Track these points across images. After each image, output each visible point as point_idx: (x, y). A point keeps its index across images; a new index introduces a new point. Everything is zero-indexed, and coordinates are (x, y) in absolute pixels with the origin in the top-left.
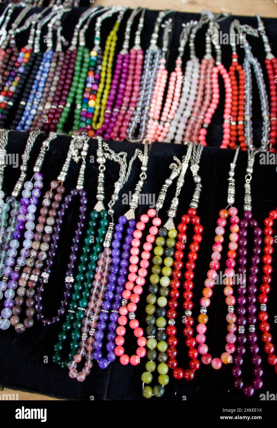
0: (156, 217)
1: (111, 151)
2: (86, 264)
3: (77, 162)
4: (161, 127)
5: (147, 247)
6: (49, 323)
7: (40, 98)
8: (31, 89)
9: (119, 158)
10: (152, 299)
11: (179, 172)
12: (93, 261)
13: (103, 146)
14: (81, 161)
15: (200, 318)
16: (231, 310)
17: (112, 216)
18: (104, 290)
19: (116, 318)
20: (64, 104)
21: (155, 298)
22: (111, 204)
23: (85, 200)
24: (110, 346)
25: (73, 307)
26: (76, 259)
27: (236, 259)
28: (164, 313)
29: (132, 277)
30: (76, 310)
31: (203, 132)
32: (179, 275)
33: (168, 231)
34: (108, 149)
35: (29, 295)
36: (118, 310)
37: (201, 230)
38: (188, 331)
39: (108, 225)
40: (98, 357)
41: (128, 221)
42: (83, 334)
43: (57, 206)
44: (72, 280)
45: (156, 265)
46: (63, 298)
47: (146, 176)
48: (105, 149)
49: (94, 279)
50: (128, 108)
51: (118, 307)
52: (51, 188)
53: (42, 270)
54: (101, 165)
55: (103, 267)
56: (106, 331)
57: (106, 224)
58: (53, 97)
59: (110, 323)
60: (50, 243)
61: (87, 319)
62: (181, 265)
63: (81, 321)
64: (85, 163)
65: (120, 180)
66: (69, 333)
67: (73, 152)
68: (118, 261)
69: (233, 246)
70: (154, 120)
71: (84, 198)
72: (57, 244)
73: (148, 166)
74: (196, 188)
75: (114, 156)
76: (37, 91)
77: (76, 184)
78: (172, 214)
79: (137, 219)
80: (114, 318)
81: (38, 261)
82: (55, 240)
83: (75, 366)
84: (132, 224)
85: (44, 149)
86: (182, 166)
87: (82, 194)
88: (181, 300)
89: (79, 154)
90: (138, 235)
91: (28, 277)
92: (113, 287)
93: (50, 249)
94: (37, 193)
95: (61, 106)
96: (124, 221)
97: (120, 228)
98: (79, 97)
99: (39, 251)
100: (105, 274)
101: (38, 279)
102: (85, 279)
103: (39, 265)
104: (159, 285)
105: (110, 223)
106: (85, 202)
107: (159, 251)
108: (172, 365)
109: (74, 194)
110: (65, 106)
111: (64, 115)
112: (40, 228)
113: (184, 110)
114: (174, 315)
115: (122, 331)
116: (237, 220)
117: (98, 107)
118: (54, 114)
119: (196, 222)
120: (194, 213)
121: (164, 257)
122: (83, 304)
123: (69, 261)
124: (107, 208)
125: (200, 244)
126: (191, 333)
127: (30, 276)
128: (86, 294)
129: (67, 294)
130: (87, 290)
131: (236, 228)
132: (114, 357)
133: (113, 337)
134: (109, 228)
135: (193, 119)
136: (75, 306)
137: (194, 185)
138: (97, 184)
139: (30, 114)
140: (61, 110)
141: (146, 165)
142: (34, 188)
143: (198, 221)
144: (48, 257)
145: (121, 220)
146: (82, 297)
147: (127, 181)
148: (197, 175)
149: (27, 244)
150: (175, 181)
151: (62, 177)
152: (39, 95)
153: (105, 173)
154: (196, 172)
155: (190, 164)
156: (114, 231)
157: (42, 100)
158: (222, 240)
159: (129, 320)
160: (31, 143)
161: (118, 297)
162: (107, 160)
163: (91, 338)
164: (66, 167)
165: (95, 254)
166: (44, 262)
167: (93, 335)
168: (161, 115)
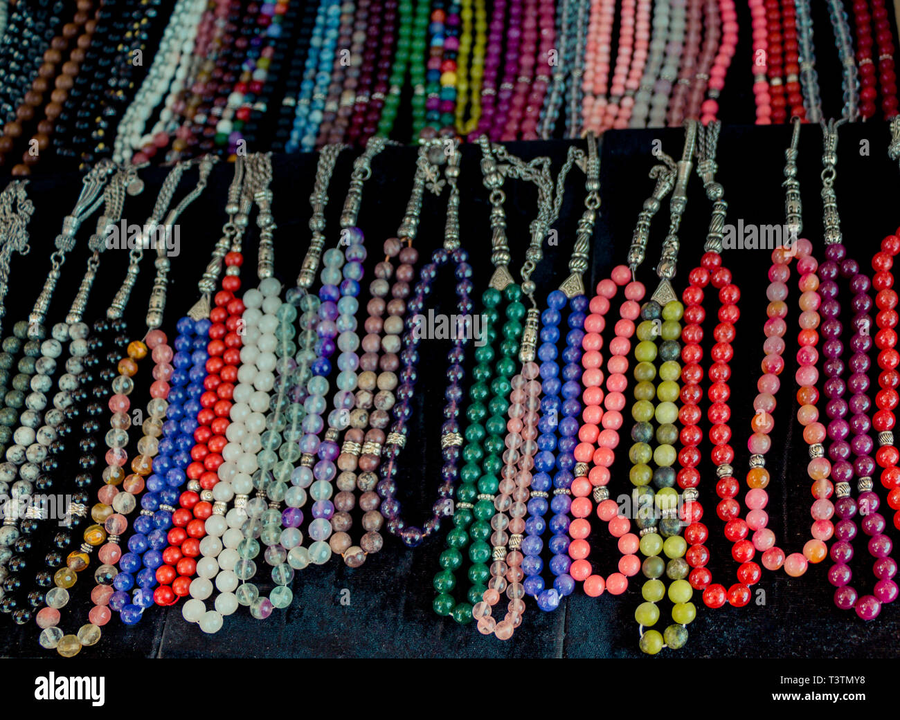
0: (631, 280)
1: (512, 158)
2: (486, 402)
3: (438, 194)
4: (613, 109)
5: (620, 346)
6: (417, 537)
7: (328, 85)
8: (303, 69)
9: (533, 170)
10: (641, 453)
11: (672, 181)
12: (501, 395)
13: (494, 151)
14: (447, 190)
15: (751, 478)
16: (818, 451)
17: (531, 296)
18: (532, 451)
19: (566, 504)
20: (383, 89)
21: (649, 449)
22: (526, 270)
23: (467, 268)
24: (559, 563)
25: (467, 496)
26: (462, 396)
27: (819, 346)
28: (671, 478)
29: (592, 415)
30: (475, 501)
31: (710, 107)
32: (697, 395)
33: (662, 308)
34: (506, 156)
35: (366, 485)
36: (569, 487)
37: (735, 296)
38: (729, 507)
39: (526, 315)
40: (535, 589)
41: (568, 302)
42: (496, 548)
43: (405, 291)
44: (458, 440)
45: (643, 380)
46: (442, 481)
47: (598, 200)
48: (498, 156)
49: (506, 432)
50: (533, 78)
51: (568, 480)
52: (385, 256)
53: (387, 430)
54: (496, 192)
55: (525, 404)
56: (546, 535)
57: (520, 313)
58: (359, 79)
59: (555, 517)
60: (398, 372)
61: (500, 516)
62: (698, 374)
63: (488, 521)
64: (457, 192)
65: (541, 215)
66: (464, 551)
67: (426, 172)
68: (556, 387)
69: (809, 320)
70: (595, 96)
71: (464, 265)
72: (413, 371)
73: (602, 178)
74: (713, 209)
75: (521, 170)
76: (317, 70)
77: (442, 239)
78: (667, 271)
79: (590, 292)
80: (562, 504)
81: (375, 413)
82: (410, 364)
83: (489, 612)
84: (580, 306)
85: (360, 176)
86: (678, 169)
87: (459, 259)
88: (706, 447)
89: (442, 176)
90: (595, 324)
91: (358, 450)
92: (552, 443)
93: (400, 383)
94: (354, 272)
95: (378, 95)
96: (561, 300)
97: (552, 317)
98: (417, 70)
99: (376, 391)
100: (531, 418)
101: (382, 449)
102: (488, 435)
103: (380, 421)
104: (654, 423)
105: (530, 311)
106: (468, 273)
107: (647, 352)
108: (701, 582)
109: (441, 260)
110: (387, 93)
111: (389, 113)
112: (371, 344)
113: (662, 66)
114: (695, 480)
115: (581, 529)
116: (813, 265)
117: (463, 87)
118: (364, 114)
119: (722, 281)
120: (716, 262)
121: (658, 362)
122: (488, 487)
123: (447, 402)
124: (519, 280)
125: (737, 325)
126: (735, 510)
127: (362, 446)
128: (492, 465)
129: (449, 471)
130: (493, 456)
131: (812, 282)
132: (570, 585)
133: (565, 544)
134: (529, 320)
135: (685, 81)
136: (472, 494)
137: (710, 205)
138: (489, 233)
139: (309, 123)
140: (379, 105)
141: (596, 176)
142: (346, 262)
143: (726, 278)
144: (398, 401)
145: (554, 300)
146: (483, 473)
147: (556, 217)
148: (712, 182)
149: (346, 381)
150: (666, 201)
151: (409, 229)
152: (324, 78)
153: (504, 206)
154: (712, 177)
155: (695, 161)
156: (541, 326)
157: (333, 87)
158: (783, 310)
159: (595, 505)
160: (326, 170)
161: (565, 461)
162: (507, 179)
163: (514, 554)
164: (414, 208)
165: (503, 378)
166: (390, 412)
167: (518, 546)
168: (610, 84)
